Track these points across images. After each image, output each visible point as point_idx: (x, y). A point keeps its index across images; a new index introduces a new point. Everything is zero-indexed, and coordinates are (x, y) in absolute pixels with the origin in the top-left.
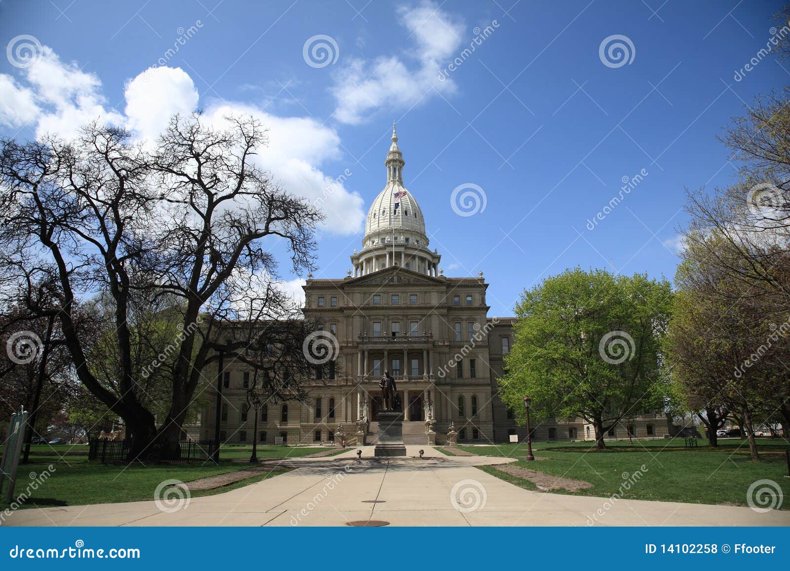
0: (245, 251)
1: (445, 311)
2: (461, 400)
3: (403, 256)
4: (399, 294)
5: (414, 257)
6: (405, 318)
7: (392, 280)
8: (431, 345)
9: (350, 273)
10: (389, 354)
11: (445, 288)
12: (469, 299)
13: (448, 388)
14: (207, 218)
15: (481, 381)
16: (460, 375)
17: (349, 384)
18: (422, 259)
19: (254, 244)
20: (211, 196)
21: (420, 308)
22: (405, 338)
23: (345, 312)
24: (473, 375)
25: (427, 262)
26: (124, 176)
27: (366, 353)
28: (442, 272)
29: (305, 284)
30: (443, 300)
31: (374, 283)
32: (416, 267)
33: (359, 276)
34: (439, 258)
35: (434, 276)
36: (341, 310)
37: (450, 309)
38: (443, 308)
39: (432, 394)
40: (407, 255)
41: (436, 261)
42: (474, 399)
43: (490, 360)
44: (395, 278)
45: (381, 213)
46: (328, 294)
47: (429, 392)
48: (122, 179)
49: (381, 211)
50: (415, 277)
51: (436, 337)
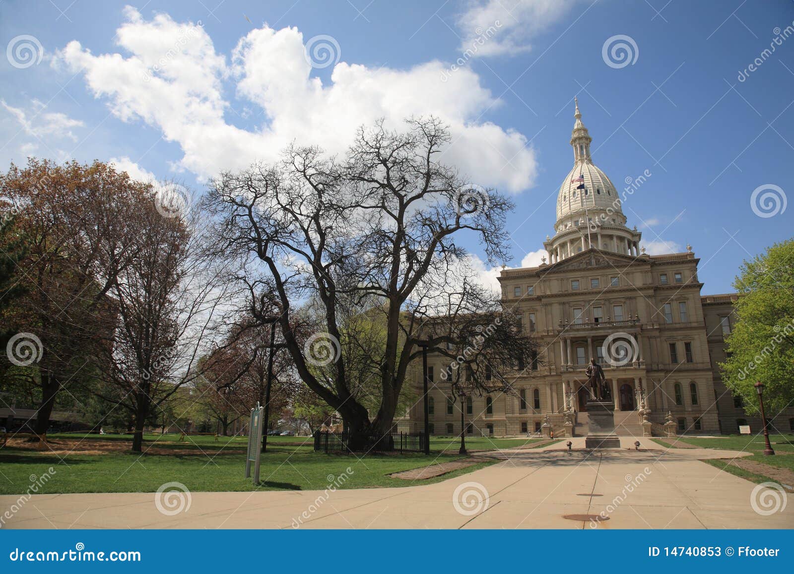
0: (438, 247)
1: (651, 292)
2: (677, 387)
3: (599, 237)
4: (599, 277)
5: (611, 237)
6: (607, 303)
7: (590, 263)
8: (639, 329)
9: (544, 260)
10: (593, 341)
11: (649, 267)
12: (678, 276)
13: (662, 374)
14: (400, 220)
15: (700, 366)
16: (674, 359)
17: (552, 374)
18: (621, 239)
19: (447, 240)
20: (401, 198)
21: (624, 291)
22: (609, 323)
23: (543, 300)
24: (690, 359)
25: (626, 242)
26: (322, 190)
27: (569, 342)
28: (644, 250)
29: (499, 275)
30: (649, 281)
31: (570, 268)
32: (614, 247)
33: (554, 262)
34: (639, 235)
35: (635, 254)
36: (539, 298)
37: (656, 289)
38: (649, 288)
39: (644, 382)
40: (602, 236)
41: (635, 239)
42: (693, 386)
43: (709, 342)
44: (593, 261)
45: (571, 195)
46: (524, 283)
47: (640, 380)
48: (320, 193)
49: (571, 193)
50: (615, 258)
51: (643, 320)
